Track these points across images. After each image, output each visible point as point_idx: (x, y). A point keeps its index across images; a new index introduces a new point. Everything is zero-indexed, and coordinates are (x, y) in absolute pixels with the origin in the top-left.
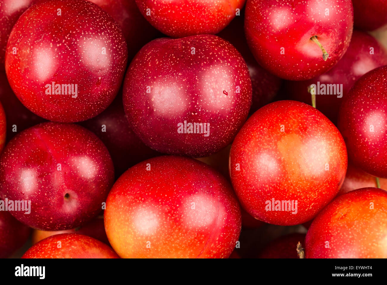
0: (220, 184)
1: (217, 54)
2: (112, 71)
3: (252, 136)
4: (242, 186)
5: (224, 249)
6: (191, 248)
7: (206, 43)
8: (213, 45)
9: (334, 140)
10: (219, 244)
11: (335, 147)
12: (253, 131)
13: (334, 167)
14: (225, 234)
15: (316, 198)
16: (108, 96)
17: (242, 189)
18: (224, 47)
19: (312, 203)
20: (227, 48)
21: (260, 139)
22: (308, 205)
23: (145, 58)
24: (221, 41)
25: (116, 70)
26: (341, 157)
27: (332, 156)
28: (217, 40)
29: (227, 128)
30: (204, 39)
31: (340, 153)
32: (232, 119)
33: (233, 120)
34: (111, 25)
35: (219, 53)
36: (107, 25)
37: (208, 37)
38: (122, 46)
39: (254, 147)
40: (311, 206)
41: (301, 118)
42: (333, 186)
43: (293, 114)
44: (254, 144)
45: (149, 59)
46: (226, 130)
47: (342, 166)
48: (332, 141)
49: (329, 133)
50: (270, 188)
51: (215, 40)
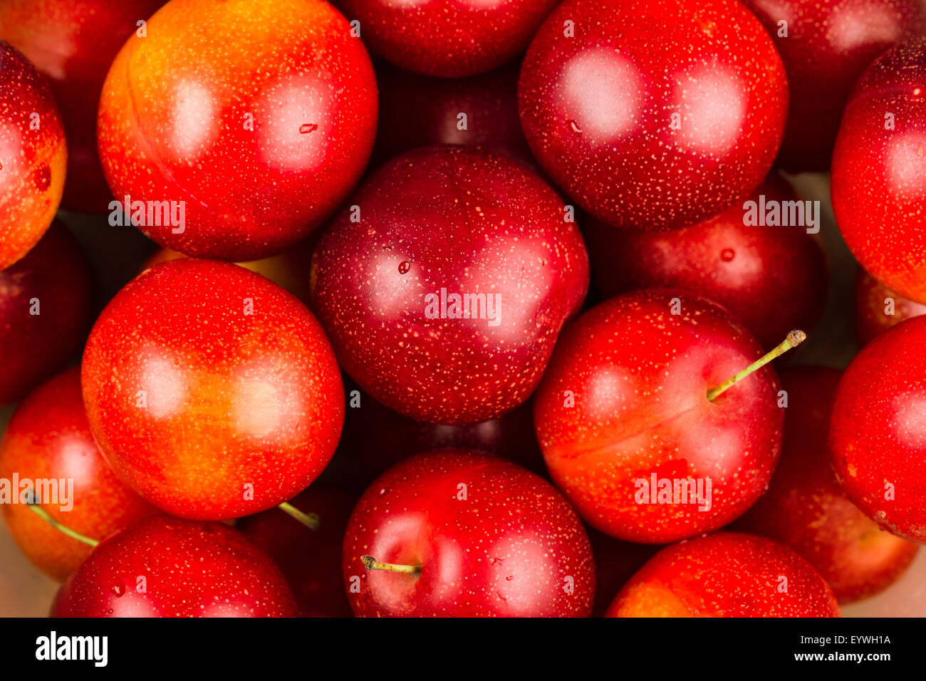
0: (248, 237)
1: (488, 379)
2: (580, 166)
3: (311, 351)
4: (229, 278)
5: (124, 175)
6: (160, 112)
7: (521, 372)
8: (510, 382)
9: (214, 498)
10: (139, 169)
11: (198, 492)
12: (318, 359)
13: (163, 467)
14: (151, 191)
15: (127, 400)
16: (541, 133)
17: (223, 275)
18: (493, 399)
19: (122, 387)
20: (488, 404)
21: (299, 361)
22: (122, 377)
23: (563, 243)
24: (509, 403)
25: (577, 175)
26: (172, 492)
27: (188, 476)
28: (515, 397)
29: (343, 314)
30: (530, 373)
31: (181, 495)
32: (353, 332)
33: (351, 333)
34: (666, 214)
35: (487, 384)
36: (671, 207)
37: (530, 384)
38: (616, 213)
39: (291, 342)
40: (117, 381)
41: (291, 462)
42: (128, 445)
43: (306, 452)
44: (296, 345)
45: (557, 251)
46: (341, 308)
47: (153, 486)
48: (212, 493)
49: (231, 496)
50: (199, 324)
51: (516, 392)
